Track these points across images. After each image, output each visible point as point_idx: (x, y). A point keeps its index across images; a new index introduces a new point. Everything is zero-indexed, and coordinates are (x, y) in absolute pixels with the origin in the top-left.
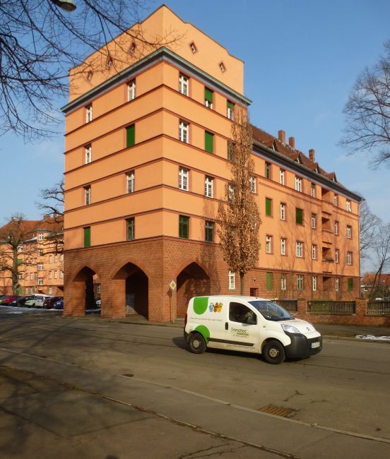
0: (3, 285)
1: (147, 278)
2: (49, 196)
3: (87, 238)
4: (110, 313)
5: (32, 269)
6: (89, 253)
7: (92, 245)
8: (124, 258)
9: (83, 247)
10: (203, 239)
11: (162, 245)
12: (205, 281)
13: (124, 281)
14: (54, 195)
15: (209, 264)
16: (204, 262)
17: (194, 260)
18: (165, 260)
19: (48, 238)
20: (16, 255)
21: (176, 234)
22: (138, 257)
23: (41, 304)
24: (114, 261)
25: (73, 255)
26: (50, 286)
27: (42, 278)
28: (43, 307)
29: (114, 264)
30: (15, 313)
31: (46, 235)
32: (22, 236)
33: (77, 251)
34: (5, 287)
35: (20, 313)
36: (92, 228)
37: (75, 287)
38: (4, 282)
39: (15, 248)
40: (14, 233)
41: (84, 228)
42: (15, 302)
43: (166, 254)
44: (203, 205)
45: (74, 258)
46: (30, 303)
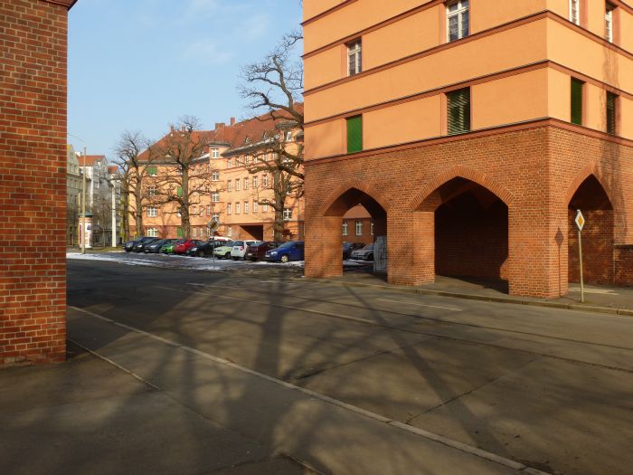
0: (161, 224)
1: (506, 208)
2: (258, 75)
3: (355, 136)
4: (409, 275)
5: (206, 200)
6: (360, 163)
7: (365, 148)
8: (444, 168)
9: (345, 152)
10: (603, 128)
11: (545, 139)
12: (599, 212)
13: (432, 213)
14: (263, 75)
15: (613, 180)
16: (605, 174)
17: (592, 171)
18: (552, 169)
19: (224, 155)
20: (186, 179)
21: (566, 117)
22: (478, 166)
23: (241, 253)
24: (419, 175)
25: (323, 167)
26: (230, 225)
27: (218, 214)
28: (245, 258)
29: (420, 182)
30: (210, 268)
31: (222, 150)
32: (194, 150)
33: (334, 160)
34: (165, 227)
35: (217, 268)
36: (366, 116)
37: (328, 225)
38: (163, 219)
39: (184, 168)
40: (183, 147)
41: (347, 119)
42: (195, 249)
43: (553, 158)
44: (603, 60)
45: (327, 173)
46: (222, 251)
